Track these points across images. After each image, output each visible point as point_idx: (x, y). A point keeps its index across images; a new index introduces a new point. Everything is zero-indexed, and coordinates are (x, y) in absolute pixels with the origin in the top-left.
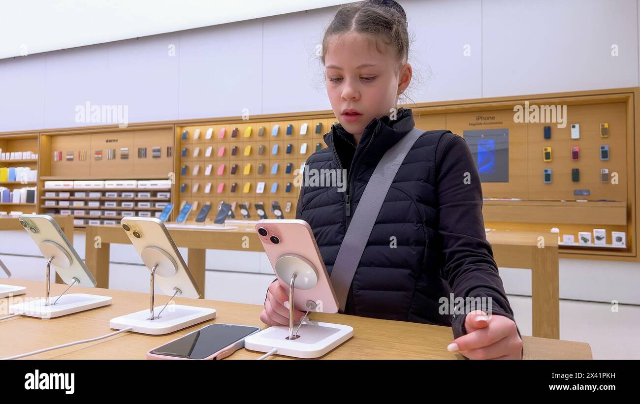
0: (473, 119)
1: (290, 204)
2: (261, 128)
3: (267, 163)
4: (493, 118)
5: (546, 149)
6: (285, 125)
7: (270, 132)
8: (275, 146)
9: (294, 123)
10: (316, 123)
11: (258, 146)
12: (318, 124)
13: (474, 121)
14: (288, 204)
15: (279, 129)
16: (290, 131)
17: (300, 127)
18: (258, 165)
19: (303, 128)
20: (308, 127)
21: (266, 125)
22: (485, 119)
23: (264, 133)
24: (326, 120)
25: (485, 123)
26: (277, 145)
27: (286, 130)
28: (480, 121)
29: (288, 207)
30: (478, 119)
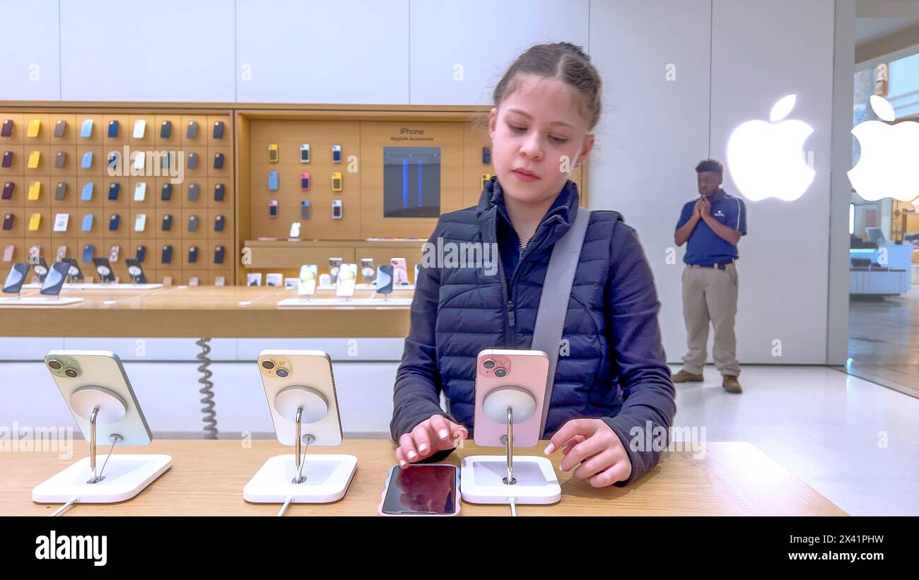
0: (396, 131)
1: (117, 249)
2: (59, 122)
3: (71, 182)
4: (421, 132)
5: (485, 177)
6: (105, 121)
7: (77, 132)
8: (86, 155)
9: (123, 120)
10: (161, 120)
11: (55, 153)
12: (165, 123)
13: (398, 135)
14: (114, 248)
15: (94, 126)
16: (114, 131)
17: (133, 127)
18: (56, 183)
19: (139, 127)
20: (146, 127)
21: (70, 119)
22: (411, 133)
23: (64, 132)
24: (178, 117)
25: (411, 139)
26: (91, 153)
27: (106, 129)
28: (405, 135)
29: (114, 254)
30: (402, 132)
